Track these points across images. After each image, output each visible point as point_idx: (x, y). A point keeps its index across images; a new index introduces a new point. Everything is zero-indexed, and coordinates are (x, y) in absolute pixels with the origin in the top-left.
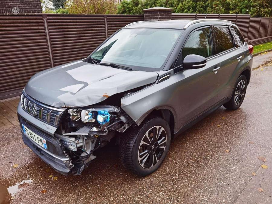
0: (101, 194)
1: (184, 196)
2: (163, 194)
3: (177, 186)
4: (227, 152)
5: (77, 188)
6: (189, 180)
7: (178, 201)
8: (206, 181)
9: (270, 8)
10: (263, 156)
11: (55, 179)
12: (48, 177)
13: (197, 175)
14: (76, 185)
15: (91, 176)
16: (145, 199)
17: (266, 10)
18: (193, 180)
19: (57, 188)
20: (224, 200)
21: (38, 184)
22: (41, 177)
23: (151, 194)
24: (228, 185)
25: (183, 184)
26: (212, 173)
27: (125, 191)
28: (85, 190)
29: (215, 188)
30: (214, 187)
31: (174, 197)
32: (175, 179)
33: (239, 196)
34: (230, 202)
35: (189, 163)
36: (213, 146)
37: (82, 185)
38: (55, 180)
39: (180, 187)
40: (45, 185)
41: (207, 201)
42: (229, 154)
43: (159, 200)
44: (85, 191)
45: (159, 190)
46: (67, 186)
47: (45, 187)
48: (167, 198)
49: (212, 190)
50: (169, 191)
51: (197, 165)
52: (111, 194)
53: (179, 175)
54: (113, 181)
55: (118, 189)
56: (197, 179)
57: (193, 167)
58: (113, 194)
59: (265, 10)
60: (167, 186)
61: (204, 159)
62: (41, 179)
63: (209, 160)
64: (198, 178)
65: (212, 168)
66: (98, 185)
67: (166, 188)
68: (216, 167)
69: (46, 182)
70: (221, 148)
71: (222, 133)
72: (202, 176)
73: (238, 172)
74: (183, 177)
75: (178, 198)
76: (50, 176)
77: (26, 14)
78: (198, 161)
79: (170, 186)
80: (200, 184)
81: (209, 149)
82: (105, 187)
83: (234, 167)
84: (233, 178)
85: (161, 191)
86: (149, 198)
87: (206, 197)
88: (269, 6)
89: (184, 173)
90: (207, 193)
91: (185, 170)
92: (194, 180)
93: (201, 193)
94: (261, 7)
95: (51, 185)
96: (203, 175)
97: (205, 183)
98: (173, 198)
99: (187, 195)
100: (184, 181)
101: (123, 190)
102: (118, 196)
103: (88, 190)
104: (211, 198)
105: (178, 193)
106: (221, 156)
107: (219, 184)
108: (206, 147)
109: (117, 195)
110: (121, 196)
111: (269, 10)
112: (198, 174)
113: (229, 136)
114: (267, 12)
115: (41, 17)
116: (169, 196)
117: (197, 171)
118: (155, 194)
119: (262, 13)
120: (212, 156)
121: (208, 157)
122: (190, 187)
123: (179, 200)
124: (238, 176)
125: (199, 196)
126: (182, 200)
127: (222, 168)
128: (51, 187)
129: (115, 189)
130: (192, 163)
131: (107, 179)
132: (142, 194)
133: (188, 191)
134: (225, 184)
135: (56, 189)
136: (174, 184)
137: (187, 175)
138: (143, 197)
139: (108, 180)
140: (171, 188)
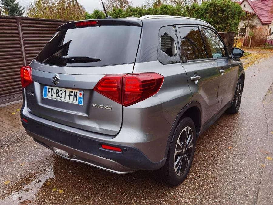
0: (121, 202)
1: (209, 193)
2: (188, 193)
3: (198, 185)
4: (230, 148)
5: (91, 199)
6: (207, 178)
7: (206, 199)
8: (224, 177)
9: (223, 25)
10: (263, 149)
11: (60, 192)
12: (52, 191)
13: (213, 172)
14: (88, 196)
15: (101, 184)
16: (172, 201)
17: (220, 26)
18: (211, 177)
19: (67, 202)
20: (248, 192)
21: (42, 200)
22: (43, 192)
23: (175, 195)
24: (245, 177)
25: (203, 182)
26: (226, 168)
27: (146, 196)
28: (101, 199)
29: (235, 182)
30: (234, 181)
31: (200, 195)
32: (193, 178)
33: (260, 187)
34: (254, 193)
35: (199, 162)
36: (215, 144)
37: (96, 195)
38: (61, 193)
39: (202, 185)
40: (51, 199)
41: (234, 195)
42: (233, 150)
43: (186, 199)
44: (101, 201)
45: (182, 190)
46: (79, 198)
47: (52, 202)
48: (194, 197)
49: (233, 184)
50: (193, 189)
51: (208, 163)
52: (132, 201)
53: (195, 174)
54: (128, 187)
55: (137, 194)
56: (214, 175)
57: (205, 165)
58: (134, 200)
59: (219, 26)
60: (188, 186)
61: (212, 157)
62: (44, 193)
63: (217, 157)
64: (215, 175)
65: (224, 164)
66: (113, 193)
67: (188, 187)
68: (227, 163)
69: (51, 197)
70: (223, 146)
71: (217, 132)
72: (218, 172)
73: (249, 166)
74: (199, 175)
75: (204, 195)
76: (54, 190)
78: (207, 159)
79: (191, 185)
80: (220, 180)
81: (213, 147)
82: (122, 194)
83: (244, 162)
84: (247, 171)
85: (184, 191)
86: (175, 199)
87: (230, 191)
88: (222, 22)
89: (199, 172)
90: (230, 188)
91: (199, 169)
92: (212, 177)
93: (225, 188)
94: (216, 23)
95: (58, 199)
96: (218, 171)
97: (224, 179)
98: (199, 196)
99: (212, 192)
100: (203, 179)
101: (143, 195)
102: (140, 201)
103: (104, 200)
104: (235, 192)
105: (202, 191)
106: (227, 152)
107: (237, 178)
108: (208, 145)
109: (139, 201)
110: (144, 201)
111: (222, 26)
112: (213, 171)
113: (225, 134)
114: (221, 28)
116: (194, 195)
117: (211, 168)
118: (180, 195)
119: (217, 28)
120: (218, 153)
121: (216, 155)
122: (211, 184)
123: (206, 197)
124: (251, 169)
125: (224, 191)
126: (209, 197)
127: (233, 163)
128: (59, 201)
129: (134, 195)
130: (202, 161)
131: (121, 185)
132: (165, 196)
133: (210, 188)
134: (242, 177)
135: (66, 203)
136: (194, 183)
137: (203, 173)
138: (168, 199)
139: (122, 187)
140: (193, 187)
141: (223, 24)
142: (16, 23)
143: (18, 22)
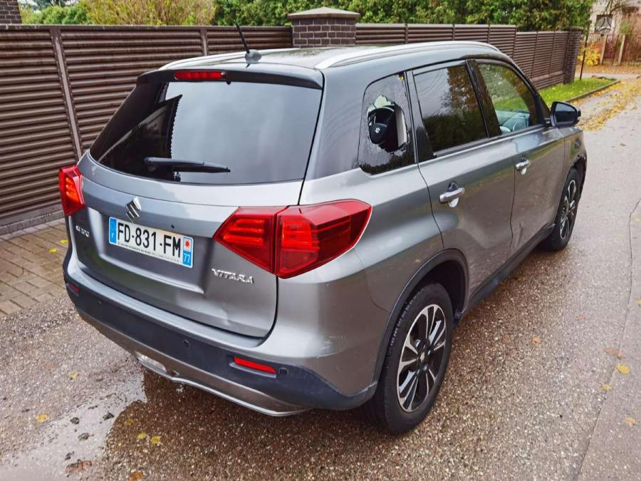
0: (282, 468)
1: (475, 451)
2: (427, 451)
3: (452, 432)
4: (536, 342)
5: (217, 459)
6: (475, 415)
7: (465, 466)
8: (512, 414)
9: (552, 11)
10: (613, 345)
11: (154, 442)
12: (135, 439)
13: (490, 401)
14: (213, 452)
15: (242, 425)
16: (390, 469)
17: (545, 14)
18: (483, 413)
19: (166, 465)
20: (562, 453)
21: (115, 459)
22: (118, 442)
23: (399, 454)
24: (561, 416)
25: (464, 425)
26: (519, 392)
27: (336, 456)
28: (239, 461)
29: (537, 427)
30: (534, 425)
31: (453, 457)
32: (444, 414)
33: (591, 441)
34: (576, 455)
35: (461, 375)
36: (501, 331)
37: (228, 451)
38: (156, 444)
39: (460, 433)
40: (134, 459)
41: (528, 459)
42: (542, 347)
43: (422, 467)
44: (239, 464)
45: (415, 445)
46: (192, 458)
47: (136, 465)
48: (439, 461)
49: (530, 432)
50: (439, 443)
51: (482, 378)
52: (305, 466)
53: (448, 404)
54: (298, 433)
55: (317, 451)
56: (491, 410)
57: (474, 382)
58: (311, 464)
59: (543, 14)
60: (431, 434)
61: (491, 363)
62: (120, 445)
63: (504, 363)
64: (493, 408)
65: (516, 383)
66: (265, 446)
67: (430, 437)
68: (525, 378)
69: (133, 453)
70: (520, 335)
71: (512, 299)
72: (499, 402)
73: (573, 387)
74: (458, 409)
75: (462, 458)
76: (141, 436)
77: (7, 28)
78: (479, 369)
79: (436, 432)
80: (501, 423)
81: (497, 339)
82: (285, 450)
83: (562, 376)
84: (567, 400)
85: (420, 446)
86: (398, 465)
87: (522, 449)
88: (551, 5)
89: (459, 400)
90: (523, 441)
91: (459, 392)
92: (485, 412)
93: (510, 442)
94: (534, 8)
95: (149, 458)
96: (500, 399)
97: (511, 418)
98: (451, 460)
99: (482, 450)
100: (465, 418)
101: (330, 453)
102: (322, 468)
103: (246, 463)
104: (534, 451)
105: (460, 446)
106: (527, 352)
107: (541, 416)
108: (486, 333)
109: (319, 467)
110: (332, 468)
111: (551, 14)
112: (491, 398)
113: (530, 304)
114: (546, 19)
115: (47, 34)
116: (442, 456)
117: (485, 392)
118: (409, 455)
119: (537, 20)
120: (507, 354)
121: (501, 358)
122: (481, 430)
123: (467, 462)
124: (576, 395)
125: (507, 448)
126: (473, 463)
127: (537, 380)
128: (151, 463)
129: (311, 453)
130: (468, 373)
131: (284, 429)
132: (377, 457)
133: (479, 439)
134: (553, 415)
135: (164, 468)
136: (443, 426)
137: (467, 403)
138: (383, 465)
139: (287, 433)
140: (440, 437)
141: (551, 9)
142: (49, 39)
143: (55, 38)
